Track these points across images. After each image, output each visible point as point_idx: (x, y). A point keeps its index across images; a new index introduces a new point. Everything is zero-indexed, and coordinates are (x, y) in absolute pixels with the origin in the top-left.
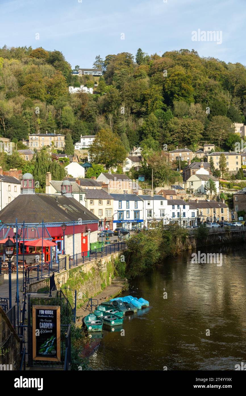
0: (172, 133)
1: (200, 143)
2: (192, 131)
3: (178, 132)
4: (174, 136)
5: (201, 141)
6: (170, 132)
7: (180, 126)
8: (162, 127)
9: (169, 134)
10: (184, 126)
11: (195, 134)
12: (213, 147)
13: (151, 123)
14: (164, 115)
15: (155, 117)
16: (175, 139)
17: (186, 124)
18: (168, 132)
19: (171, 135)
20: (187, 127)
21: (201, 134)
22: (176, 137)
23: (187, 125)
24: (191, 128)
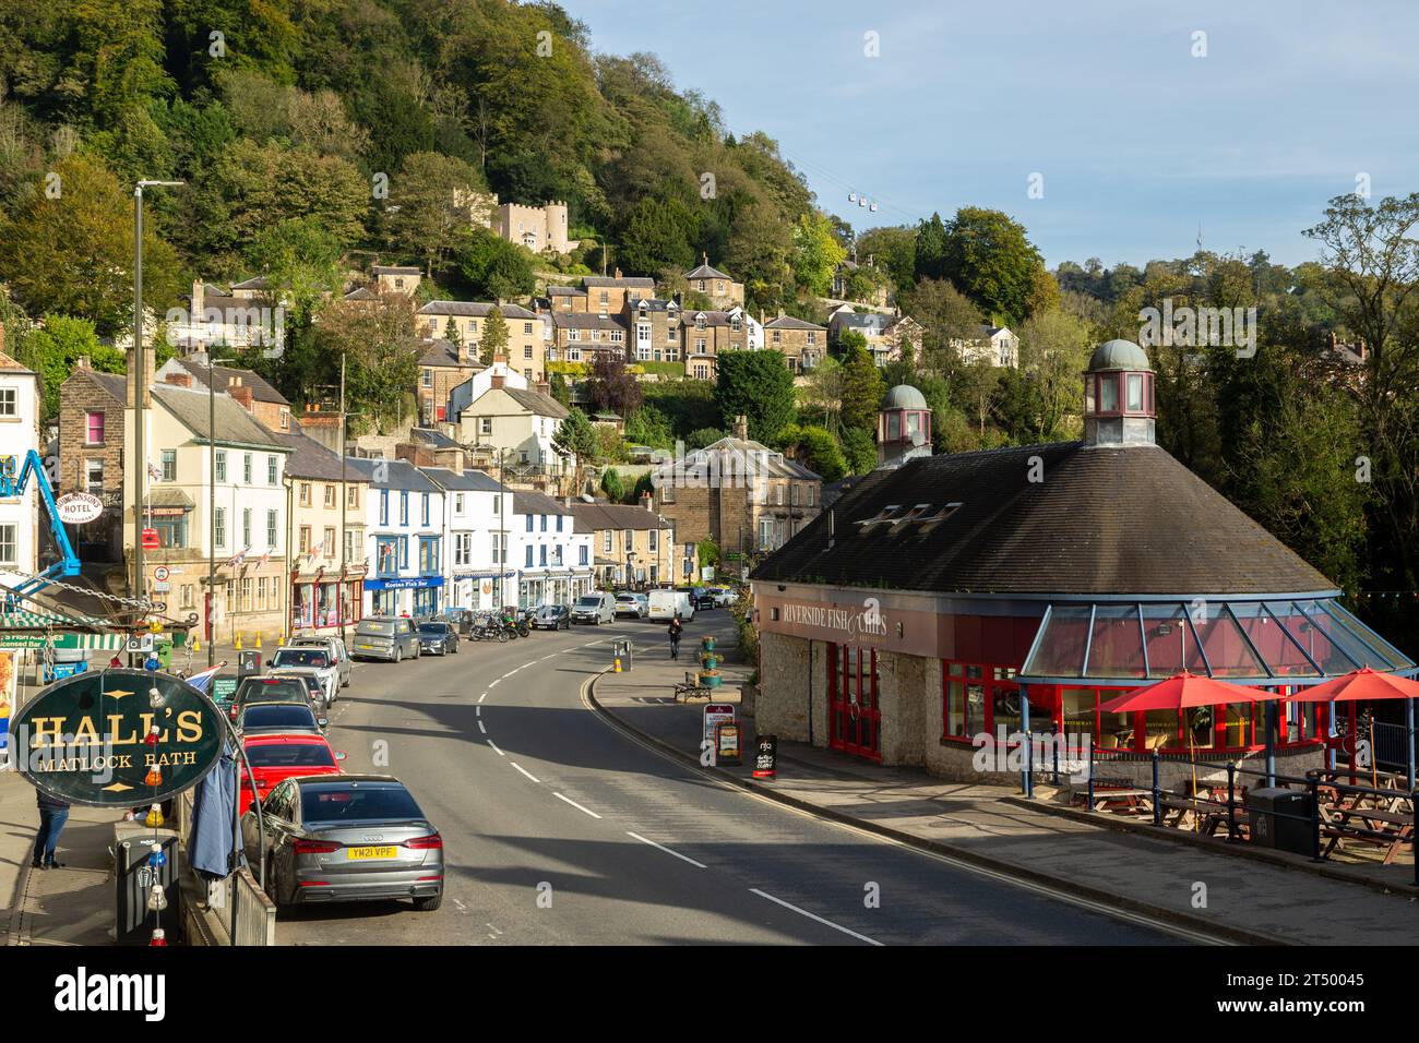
0: (235, 204)
1: (353, 257)
2: (324, 204)
3: (261, 206)
4: (245, 218)
5: (356, 251)
6: (228, 197)
7: (271, 176)
8: (188, 176)
9: (221, 210)
10: (291, 180)
11: (338, 220)
12: (412, 281)
13: (140, 153)
14: (193, 125)
15: (156, 129)
16: (249, 230)
17: (296, 173)
18: (218, 197)
19: (235, 213)
20: (302, 185)
21: (363, 222)
22: (253, 225)
23: (302, 178)
24: (323, 191)
